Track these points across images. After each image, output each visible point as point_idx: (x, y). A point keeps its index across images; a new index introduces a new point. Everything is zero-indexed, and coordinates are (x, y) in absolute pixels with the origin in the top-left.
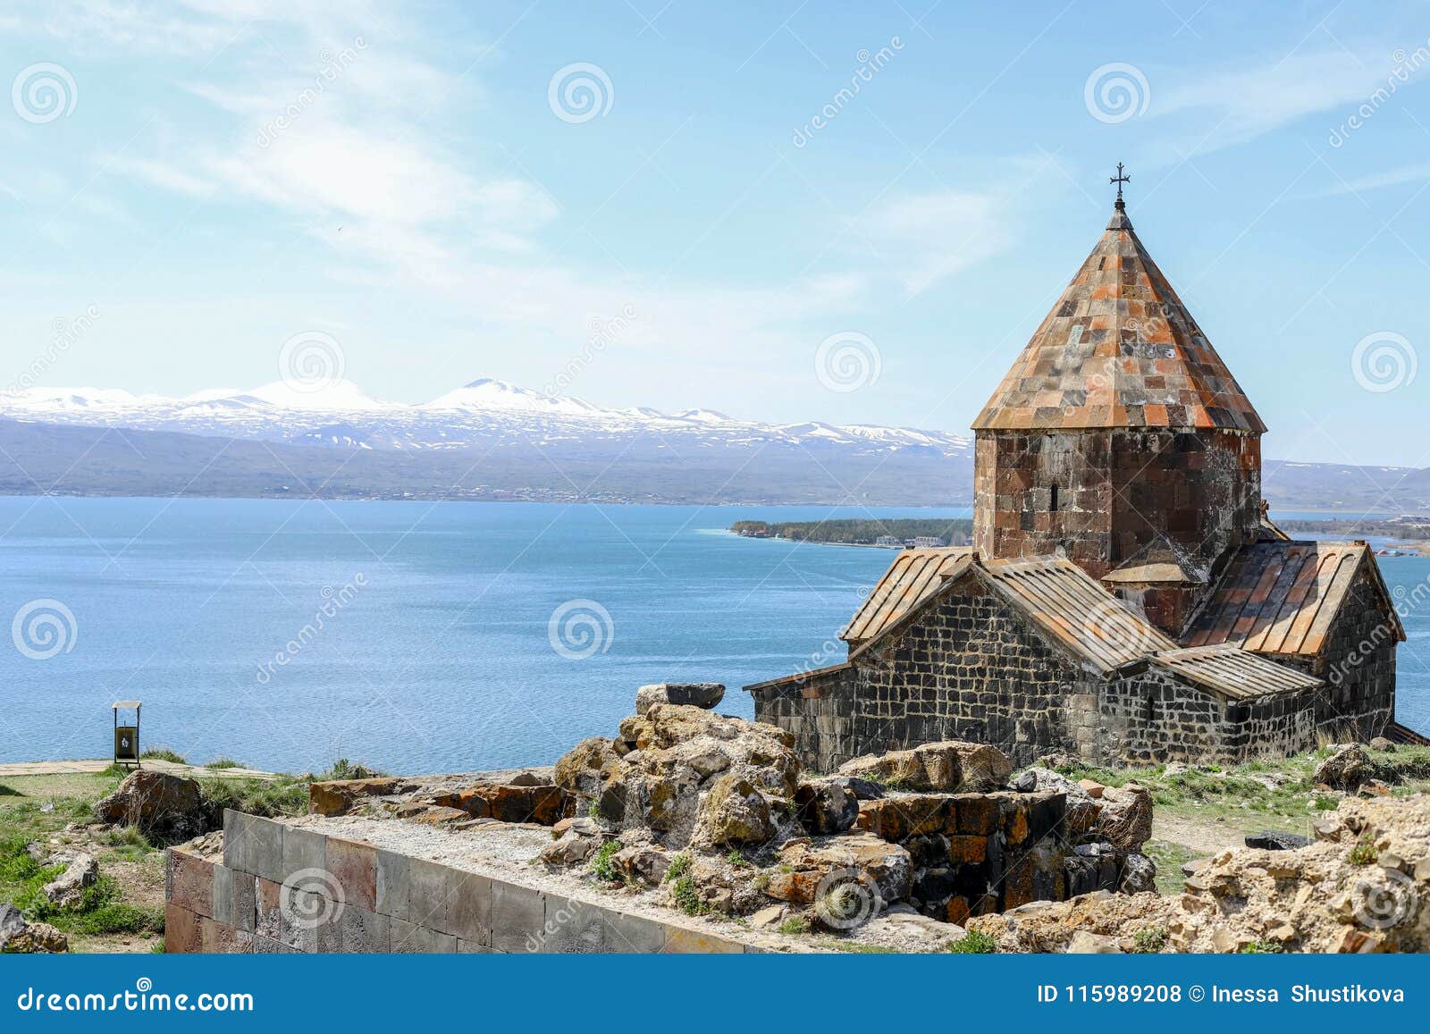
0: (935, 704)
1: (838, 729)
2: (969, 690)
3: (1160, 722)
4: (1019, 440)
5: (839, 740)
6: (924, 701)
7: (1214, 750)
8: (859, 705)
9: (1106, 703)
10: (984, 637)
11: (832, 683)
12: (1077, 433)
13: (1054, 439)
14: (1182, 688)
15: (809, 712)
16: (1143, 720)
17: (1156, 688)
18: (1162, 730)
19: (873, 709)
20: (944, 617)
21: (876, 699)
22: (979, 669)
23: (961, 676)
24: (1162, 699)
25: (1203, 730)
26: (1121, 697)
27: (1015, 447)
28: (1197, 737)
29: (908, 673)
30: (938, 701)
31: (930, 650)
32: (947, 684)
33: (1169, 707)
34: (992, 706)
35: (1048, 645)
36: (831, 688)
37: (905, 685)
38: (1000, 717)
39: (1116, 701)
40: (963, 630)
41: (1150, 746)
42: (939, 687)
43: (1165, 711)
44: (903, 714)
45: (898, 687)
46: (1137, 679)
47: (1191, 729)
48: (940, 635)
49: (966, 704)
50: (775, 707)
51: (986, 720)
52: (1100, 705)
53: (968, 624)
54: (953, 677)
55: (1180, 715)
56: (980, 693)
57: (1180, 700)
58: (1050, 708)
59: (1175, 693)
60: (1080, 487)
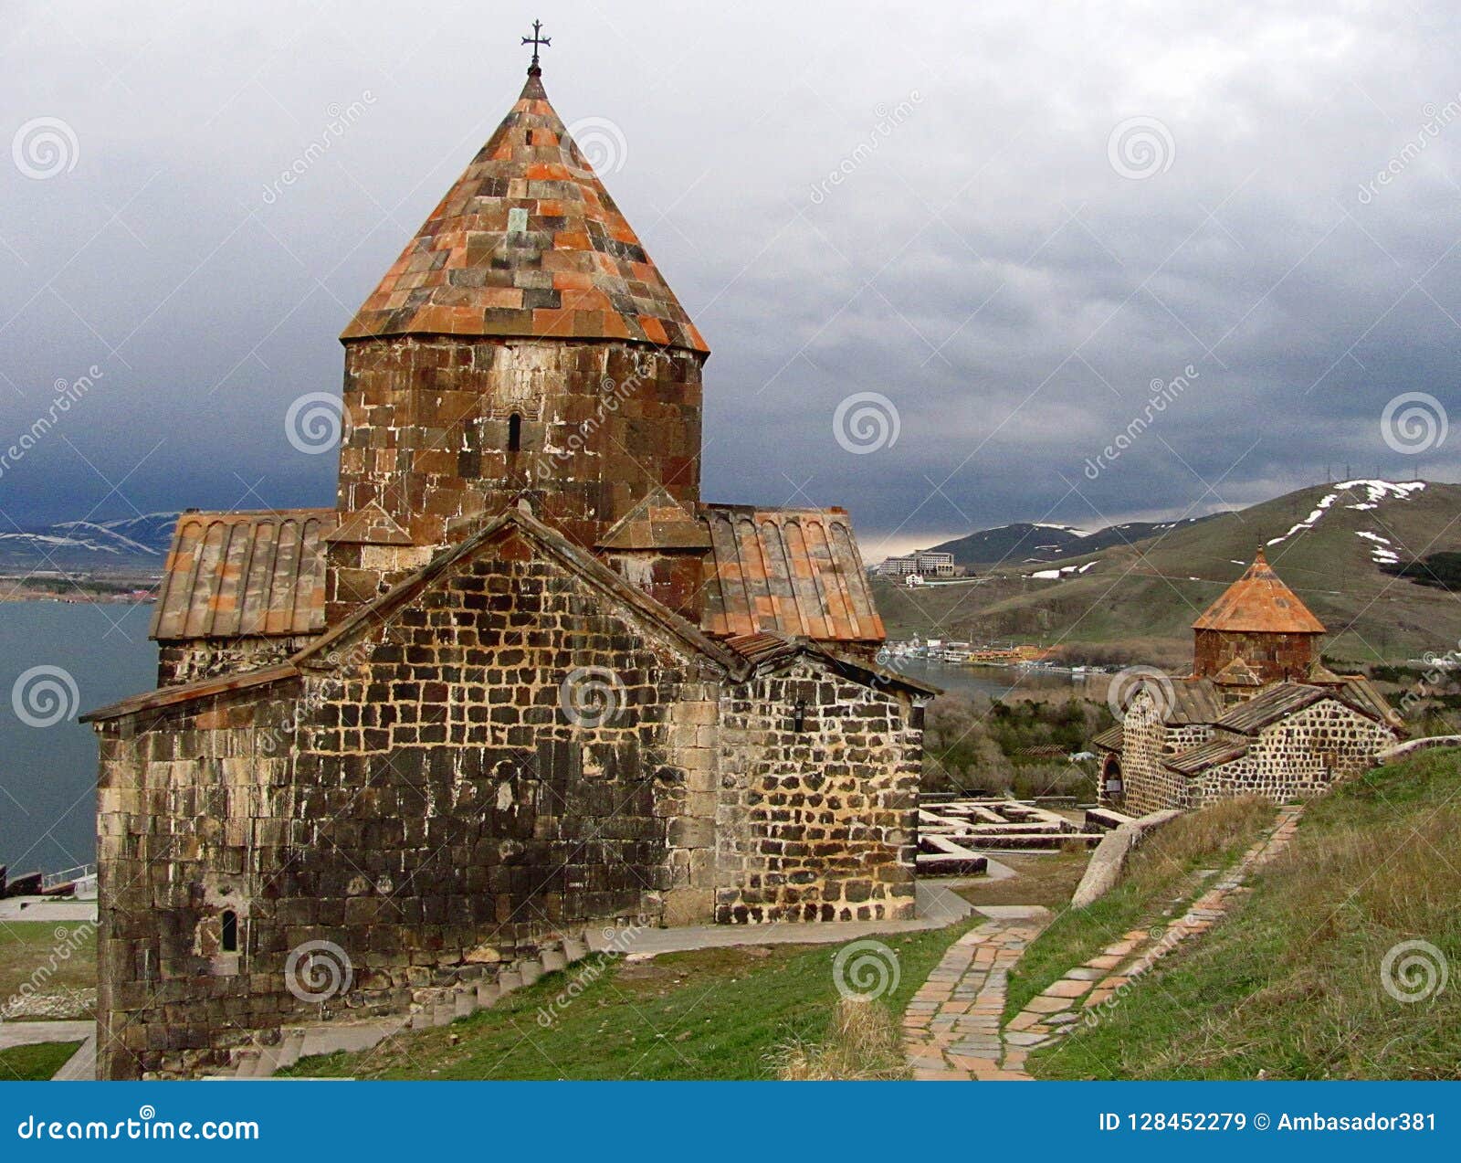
0: (445, 729)
1: (265, 777)
2: (504, 705)
3: (814, 735)
4: (459, 352)
5: (265, 795)
6: (426, 724)
7: (891, 769)
8: (304, 737)
9: (730, 713)
10: (534, 622)
11: (254, 703)
12: (553, 345)
13: (516, 352)
14: (848, 685)
15: (210, 752)
16: (789, 733)
17: (809, 688)
18: (817, 746)
19: (332, 742)
20: (461, 593)
21: (336, 725)
22: (523, 671)
23: (491, 682)
24: (818, 702)
25: (877, 742)
26: (756, 704)
27: (451, 360)
28: (868, 751)
29: (397, 681)
30: (449, 723)
31: (436, 645)
32: (466, 695)
33: (827, 713)
34: (543, 726)
35: (638, 632)
36: (251, 713)
37: (391, 702)
38: (557, 741)
39: (748, 708)
40: (495, 612)
41: (799, 770)
42: (451, 701)
43: (821, 719)
44: (386, 747)
45: (377, 706)
46: (780, 677)
47: (858, 742)
48: (454, 621)
49: (500, 725)
50: (141, 749)
51: (533, 749)
52: (722, 716)
53: (504, 603)
54: (476, 684)
55: (843, 723)
56: (525, 708)
57: (843, 703)
58: (640, 724)
59: (837, 692)
60: (556, 418)
